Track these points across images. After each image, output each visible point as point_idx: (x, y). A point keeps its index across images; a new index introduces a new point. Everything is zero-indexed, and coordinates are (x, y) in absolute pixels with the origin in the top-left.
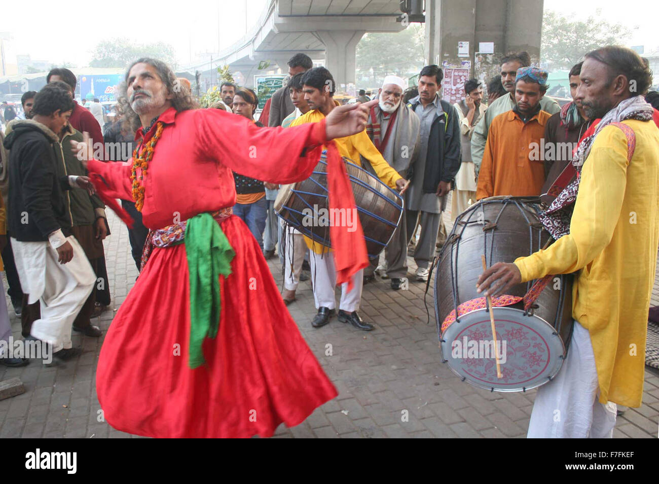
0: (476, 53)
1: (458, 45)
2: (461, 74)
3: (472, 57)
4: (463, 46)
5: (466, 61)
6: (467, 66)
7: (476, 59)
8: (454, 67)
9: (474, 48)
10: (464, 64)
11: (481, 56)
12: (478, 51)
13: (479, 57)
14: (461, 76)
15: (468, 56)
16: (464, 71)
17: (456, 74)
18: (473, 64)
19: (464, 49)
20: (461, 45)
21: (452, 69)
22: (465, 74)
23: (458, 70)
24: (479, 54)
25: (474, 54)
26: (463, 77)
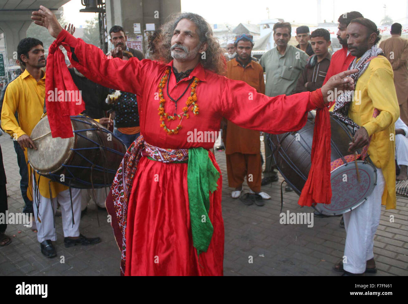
0: (145, 31)
1: (133, 26)
2: (137, 44)
3: (142, 33)
4: (137, 26)
5: (139, 36)
6: (140, 39)
7: (145, 34)
8: (132, 40)
9: (143, 28)
10: (138, 37)
11: (147, 32)
12: (145, 29)
13: (147, 33)
14: (137, 46)
15: (140, 32)
16: (139, 42)
17: (134, 44)
18: (144, 38)
19: (137, 28)
20: (135, 26)
21: (131, 42)
22: (140, 44)
23: (135, 42)
24: (146, 31)
25: (143, 31)
26: (138, 46)
